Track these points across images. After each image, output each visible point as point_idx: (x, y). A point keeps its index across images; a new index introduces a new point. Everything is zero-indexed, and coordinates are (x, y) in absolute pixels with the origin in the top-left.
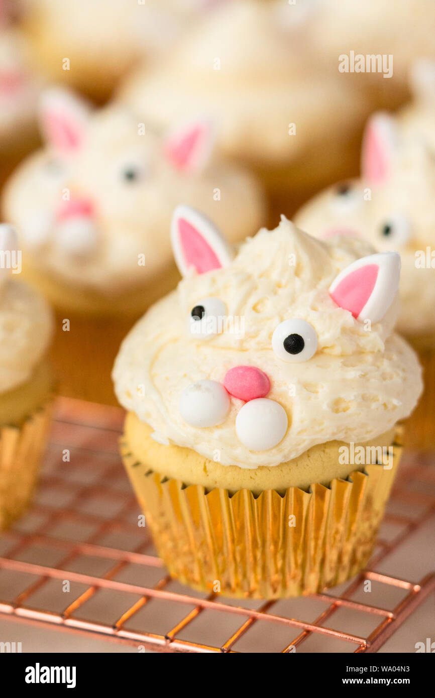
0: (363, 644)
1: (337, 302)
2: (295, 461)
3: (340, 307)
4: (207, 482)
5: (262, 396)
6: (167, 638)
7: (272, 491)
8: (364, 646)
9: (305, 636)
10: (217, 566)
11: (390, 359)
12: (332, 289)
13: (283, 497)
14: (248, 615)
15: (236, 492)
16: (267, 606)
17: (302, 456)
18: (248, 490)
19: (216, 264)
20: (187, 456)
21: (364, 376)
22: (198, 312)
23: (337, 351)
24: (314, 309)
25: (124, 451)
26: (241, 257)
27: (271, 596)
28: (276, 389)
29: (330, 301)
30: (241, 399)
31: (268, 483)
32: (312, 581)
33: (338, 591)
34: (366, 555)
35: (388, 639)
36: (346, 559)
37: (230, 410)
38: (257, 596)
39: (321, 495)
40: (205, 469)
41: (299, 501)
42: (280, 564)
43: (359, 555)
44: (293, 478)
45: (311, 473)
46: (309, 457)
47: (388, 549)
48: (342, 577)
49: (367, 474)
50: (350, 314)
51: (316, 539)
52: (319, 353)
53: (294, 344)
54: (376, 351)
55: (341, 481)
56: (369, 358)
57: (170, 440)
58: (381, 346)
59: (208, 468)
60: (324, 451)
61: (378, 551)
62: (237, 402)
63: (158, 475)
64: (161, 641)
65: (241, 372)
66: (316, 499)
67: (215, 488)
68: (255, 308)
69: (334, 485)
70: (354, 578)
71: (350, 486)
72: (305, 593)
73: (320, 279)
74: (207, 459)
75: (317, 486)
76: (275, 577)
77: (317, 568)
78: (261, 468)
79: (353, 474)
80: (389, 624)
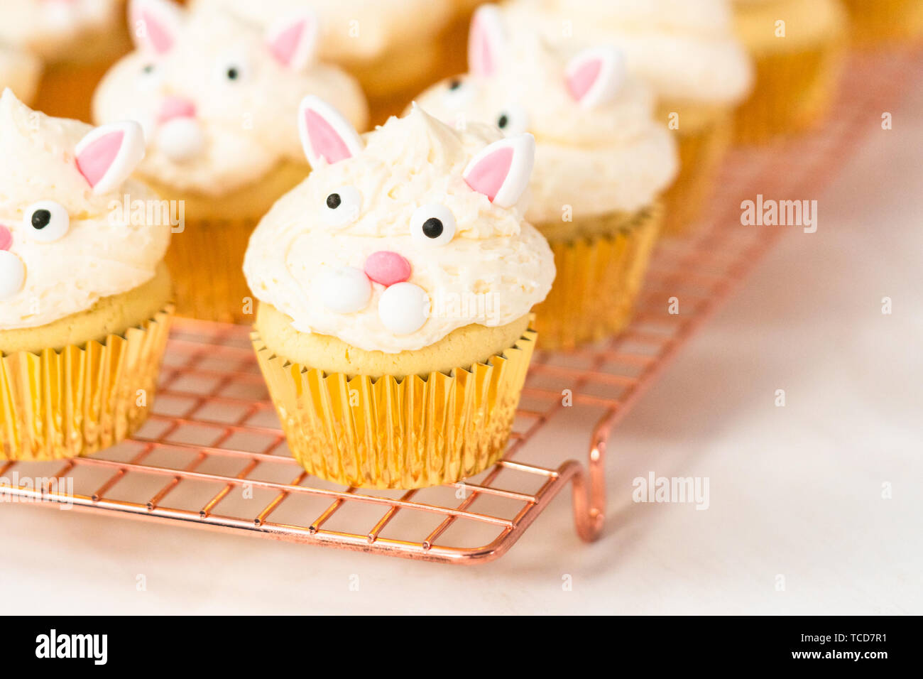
0: (509, 526)
1: (472, 188)
2: (437, 344)
3: (474, 190)
4: (349, 369)
5: (404, 280)
6: (311, 528)
7: (415, 376)
8: (510, 528)
9: (450, 522)
10: (358, 457)
11: (525, 242)
12: (465, 175)
13: (426, 381)
14: (391, 504)
15: (378, 378)
16: (409, 495)
17: (443, 340)
18: (390, 376)
19: (346, 154)
20: (328, 344)
21: (502, 258)
22: (334, 201)
23: (475, 234)
24: (450, 193)
25: (257, 346)
26: (369, 146)
27: (412, 485)
28: (417, 273)
29: (465, 186)
30: (383, 284)
31: (410, 368)
32: (452, 469)
33: (479, 479)
34: (502, 444)
35: (532, 522)
36: (485, 449)
37: (372, 295)
38: (397, 486)
39: (462, 380)
40: (347, 356)
41: (440, 385)
42: (421, 452)
43: (497, 444)
44: (435, 363)
45: (452, 357)
46: (450, 340)
47: (521, 441)
48: (482, 464)
49: (506, 359)
50: (487, 197)
51: (457, 425)
52: (457, 236)
53: (433, 228)
54: (512, 234)
55: (481, 365)
56: (506, 241)
57: (311, 328)
58: (517, 229)
59: (350, 355)
60: (464, 335)
61: (512, 442)
62: (379, 287)
63: (297, 365)
64: (307, 533)
65: (382, 256)
66: (457, 384)
67: (357, 375)
68: (390, 195)
69: (475, 368)
70: (492, 468)
71: (490, 369)
72: (446, 480)
73: (452, 165)
74: (349, 345)
75: (458, 369)
76: (415, 466)
77: (457, 455)
78: (404, 352)
79: (493, 358)
80: (532, 508)
